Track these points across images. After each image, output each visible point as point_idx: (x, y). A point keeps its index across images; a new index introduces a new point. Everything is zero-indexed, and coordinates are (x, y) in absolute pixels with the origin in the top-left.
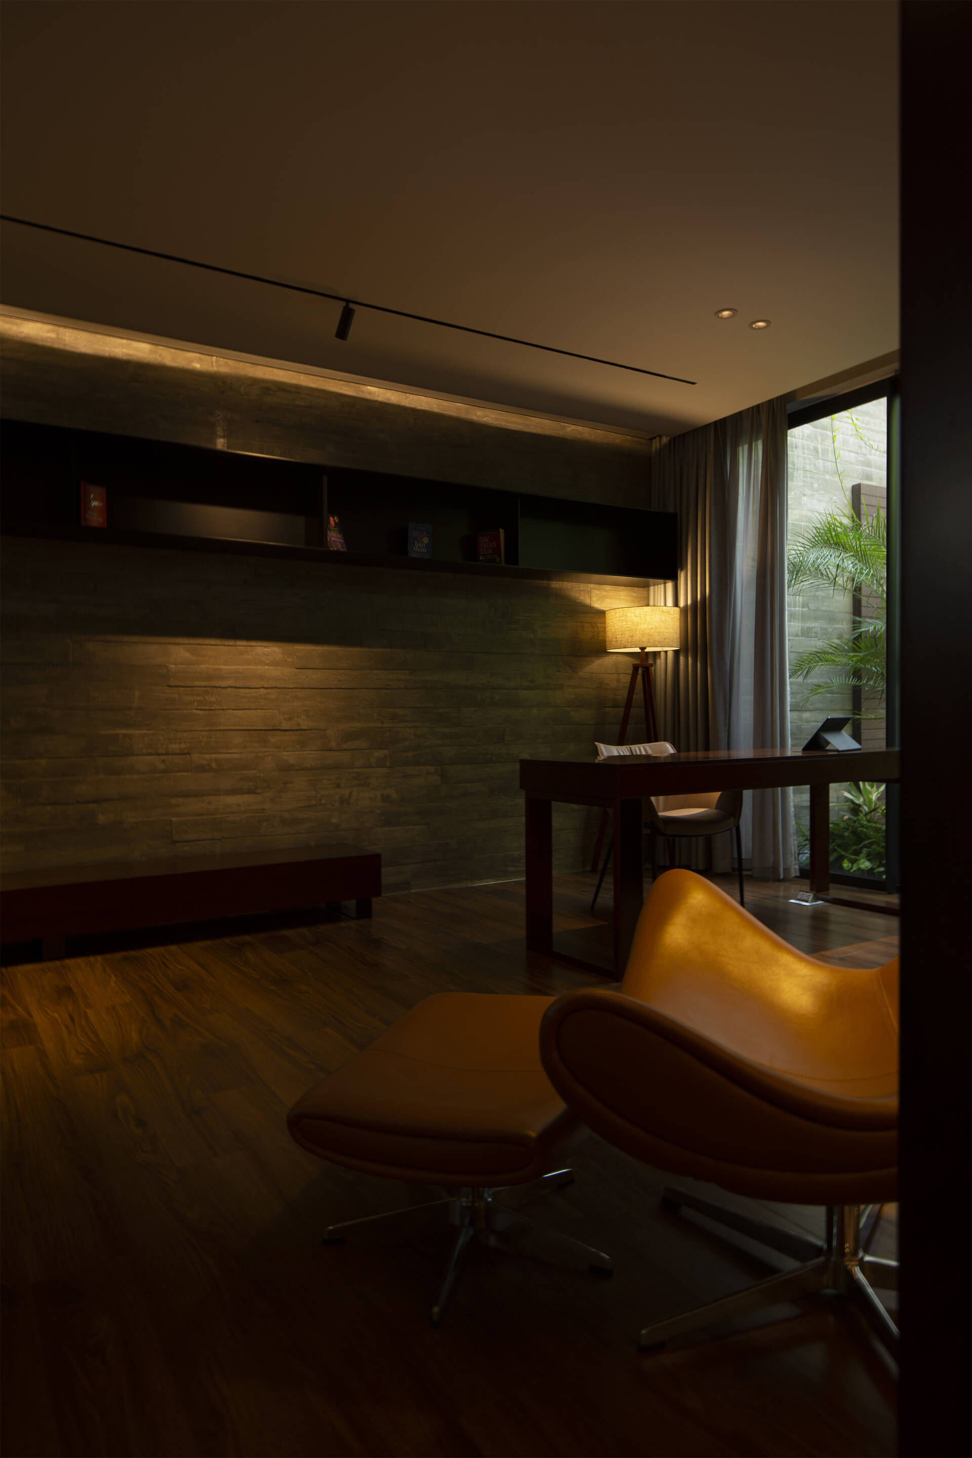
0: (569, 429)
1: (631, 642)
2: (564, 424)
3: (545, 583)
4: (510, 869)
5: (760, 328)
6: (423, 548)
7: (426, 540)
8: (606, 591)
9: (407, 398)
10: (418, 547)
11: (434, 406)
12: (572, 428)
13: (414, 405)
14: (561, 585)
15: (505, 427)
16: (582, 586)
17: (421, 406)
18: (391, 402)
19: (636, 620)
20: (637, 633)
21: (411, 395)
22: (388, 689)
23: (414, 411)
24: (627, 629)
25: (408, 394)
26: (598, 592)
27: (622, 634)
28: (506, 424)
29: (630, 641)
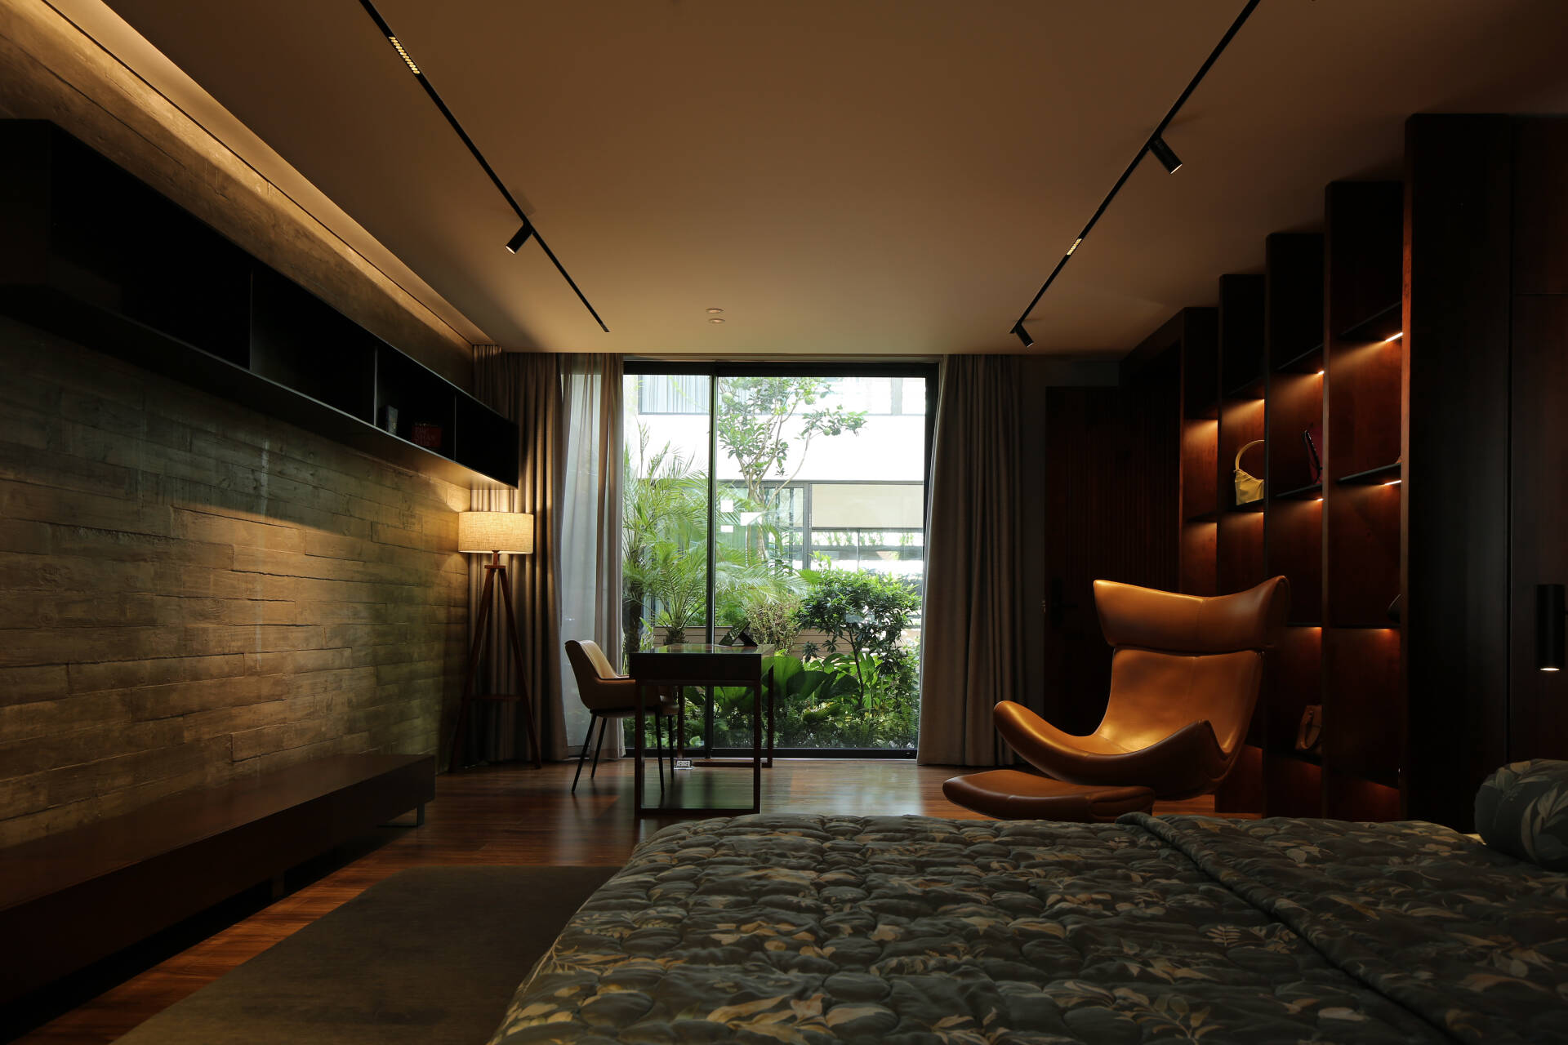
19: (514, 524)
20: (514, 537)
27: (498, 537)
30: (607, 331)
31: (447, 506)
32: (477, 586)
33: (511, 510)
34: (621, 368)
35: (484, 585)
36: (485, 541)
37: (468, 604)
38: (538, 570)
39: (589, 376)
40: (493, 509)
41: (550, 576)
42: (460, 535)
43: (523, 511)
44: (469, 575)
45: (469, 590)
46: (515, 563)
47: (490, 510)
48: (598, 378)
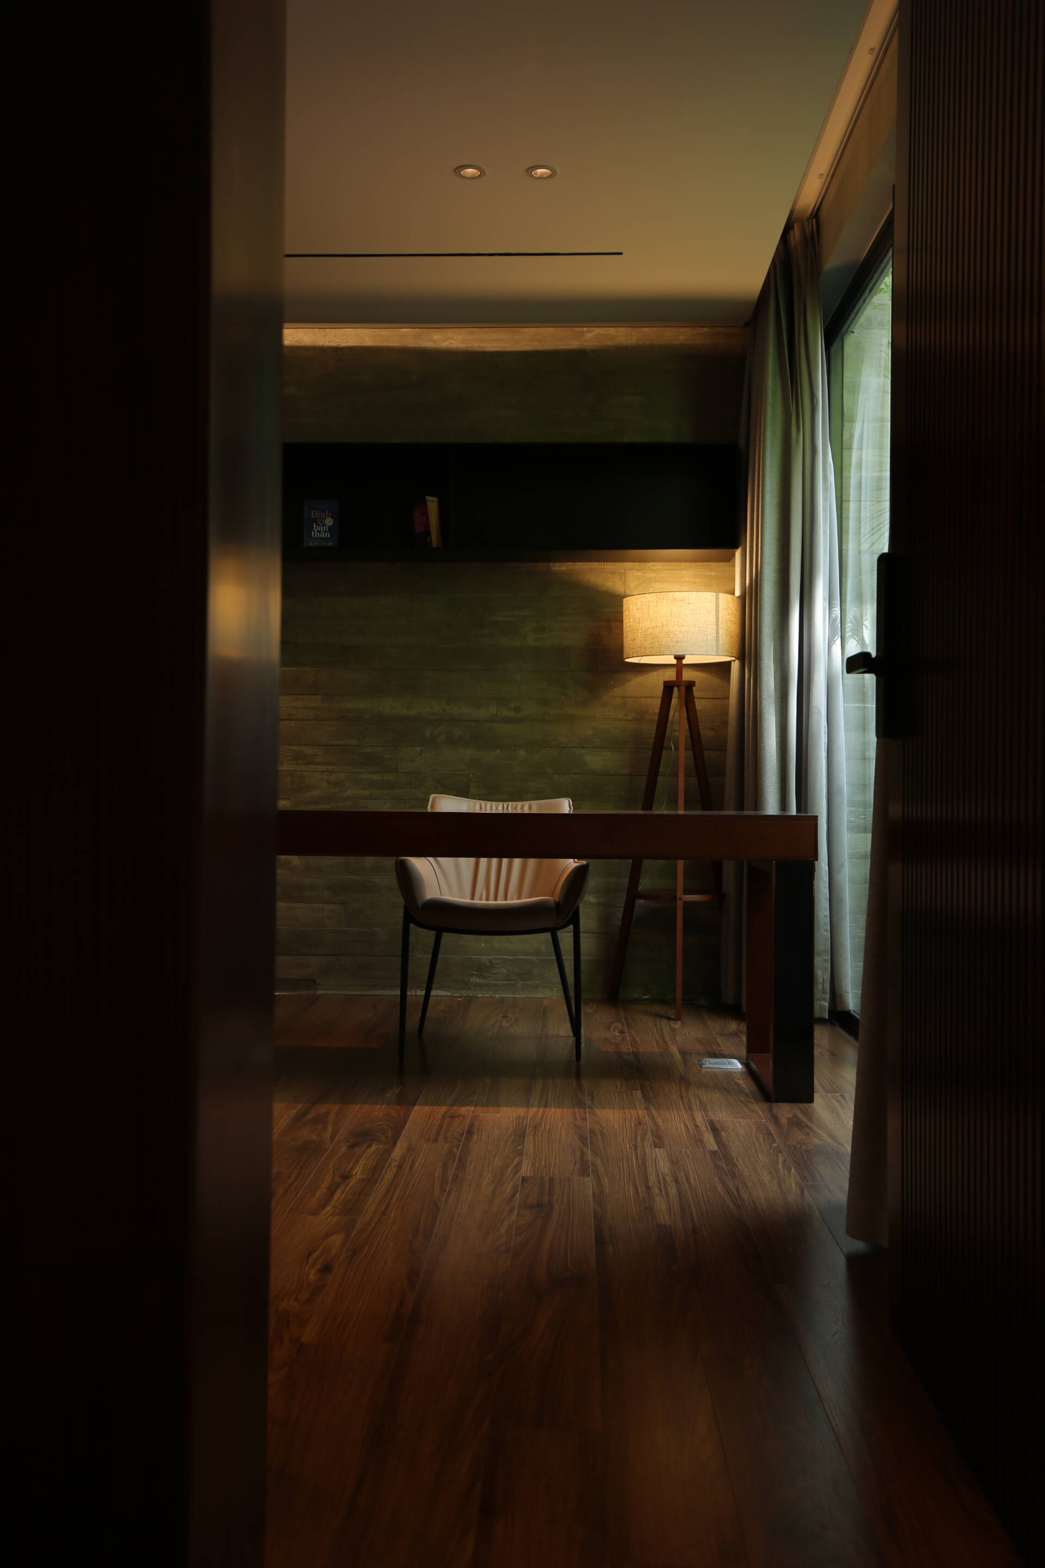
0: (590, 335)
2: (581, 329)
3: (542, 566)
4: (473, 979)
5: (541, 178)
6: (325, 532)
7: (329, 522)
8: (654, 571)
9: (326, 335)
10: (318, 531)
11: (367, 338)
12: (595, 333)
13: (337, 342)
14: (570, 568)
15: (478, 349)
16: (609, 566)
17: (347, 342)
18: (303, 344)
21: (332, 330)
22: (291, 720)
23: (336, 350)
25: (328, 330)
26: (640, 573)
28: (481, 345)
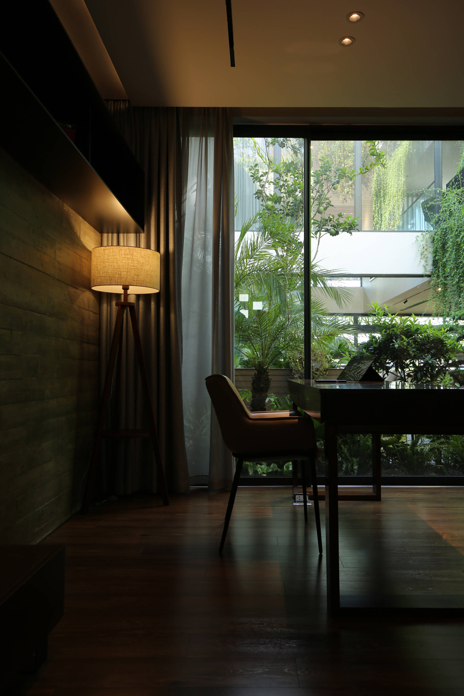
1: (137, 281)
8: (86, 227)
19: (142, 260)
20: (142, 273)
24: (133, 268)
26: (83, 226)
27: (128, 272)
29: (135, 280)
30: (233, 65)
31: (80, 241)
32: (107, 323)
33: (138, 245)
34: (232, 132)
35: (113, 327)
36: (117, 276)
37: (99, 344)
38: (162, 310)
39: (204, 138)
40: (121, 244)
41: (172, 316)
42: (93, 271)
43: (148, 247)
44: (100, 313)
45: (100, 329)
46: (141, 303)
47: (118, 244)
48: (211, 141)
